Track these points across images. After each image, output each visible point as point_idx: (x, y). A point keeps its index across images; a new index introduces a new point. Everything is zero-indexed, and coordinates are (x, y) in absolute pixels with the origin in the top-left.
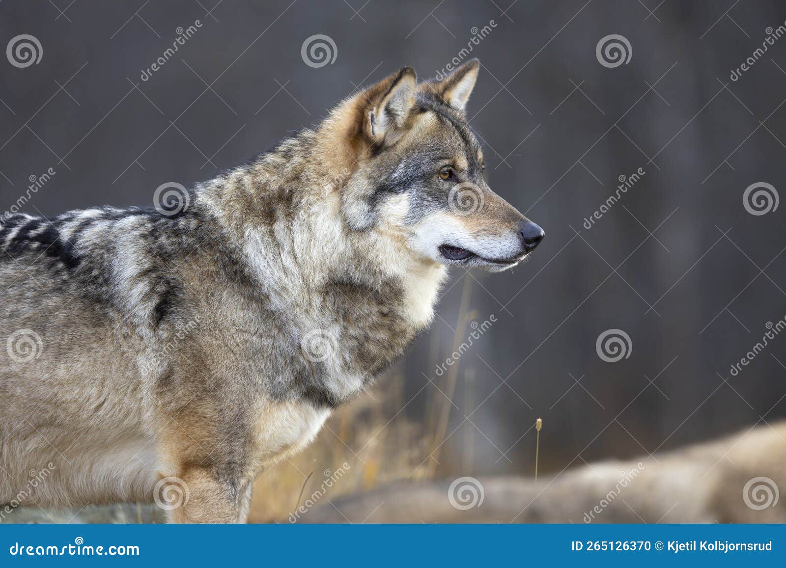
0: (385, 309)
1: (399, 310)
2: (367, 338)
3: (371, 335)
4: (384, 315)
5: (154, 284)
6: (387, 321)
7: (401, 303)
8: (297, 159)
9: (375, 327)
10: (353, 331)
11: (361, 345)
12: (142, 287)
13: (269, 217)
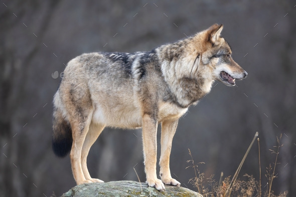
0: (197, 86)
1: (201, 87)
2: (190, 92)
3: (192, 91)
4: (196, 87)
5: (140, 70)
6: (197, 89)
7: (202, 85)
8: (183, 47)
9: (193, 89)
10: (187, 89)
11: (189, 93)
12: (138, 70)
13: (171, 59)
